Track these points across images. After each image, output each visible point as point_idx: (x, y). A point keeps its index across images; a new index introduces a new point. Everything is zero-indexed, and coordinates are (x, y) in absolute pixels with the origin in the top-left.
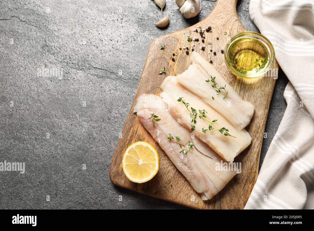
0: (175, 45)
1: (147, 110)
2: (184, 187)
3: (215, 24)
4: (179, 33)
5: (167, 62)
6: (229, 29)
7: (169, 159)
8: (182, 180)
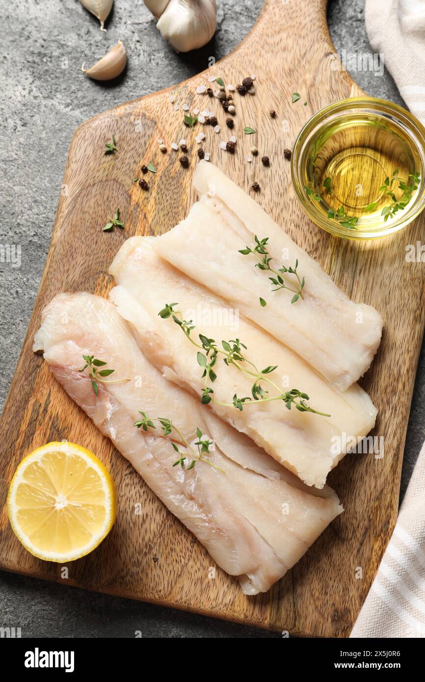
0: (147, 137)
1: (71, 343)
2: (192, 560)
3: (264, 69)
4: (159, 101)
5: (126, 192)
6: (305, 82)
7: (142, 482)
8: (184, 540)
